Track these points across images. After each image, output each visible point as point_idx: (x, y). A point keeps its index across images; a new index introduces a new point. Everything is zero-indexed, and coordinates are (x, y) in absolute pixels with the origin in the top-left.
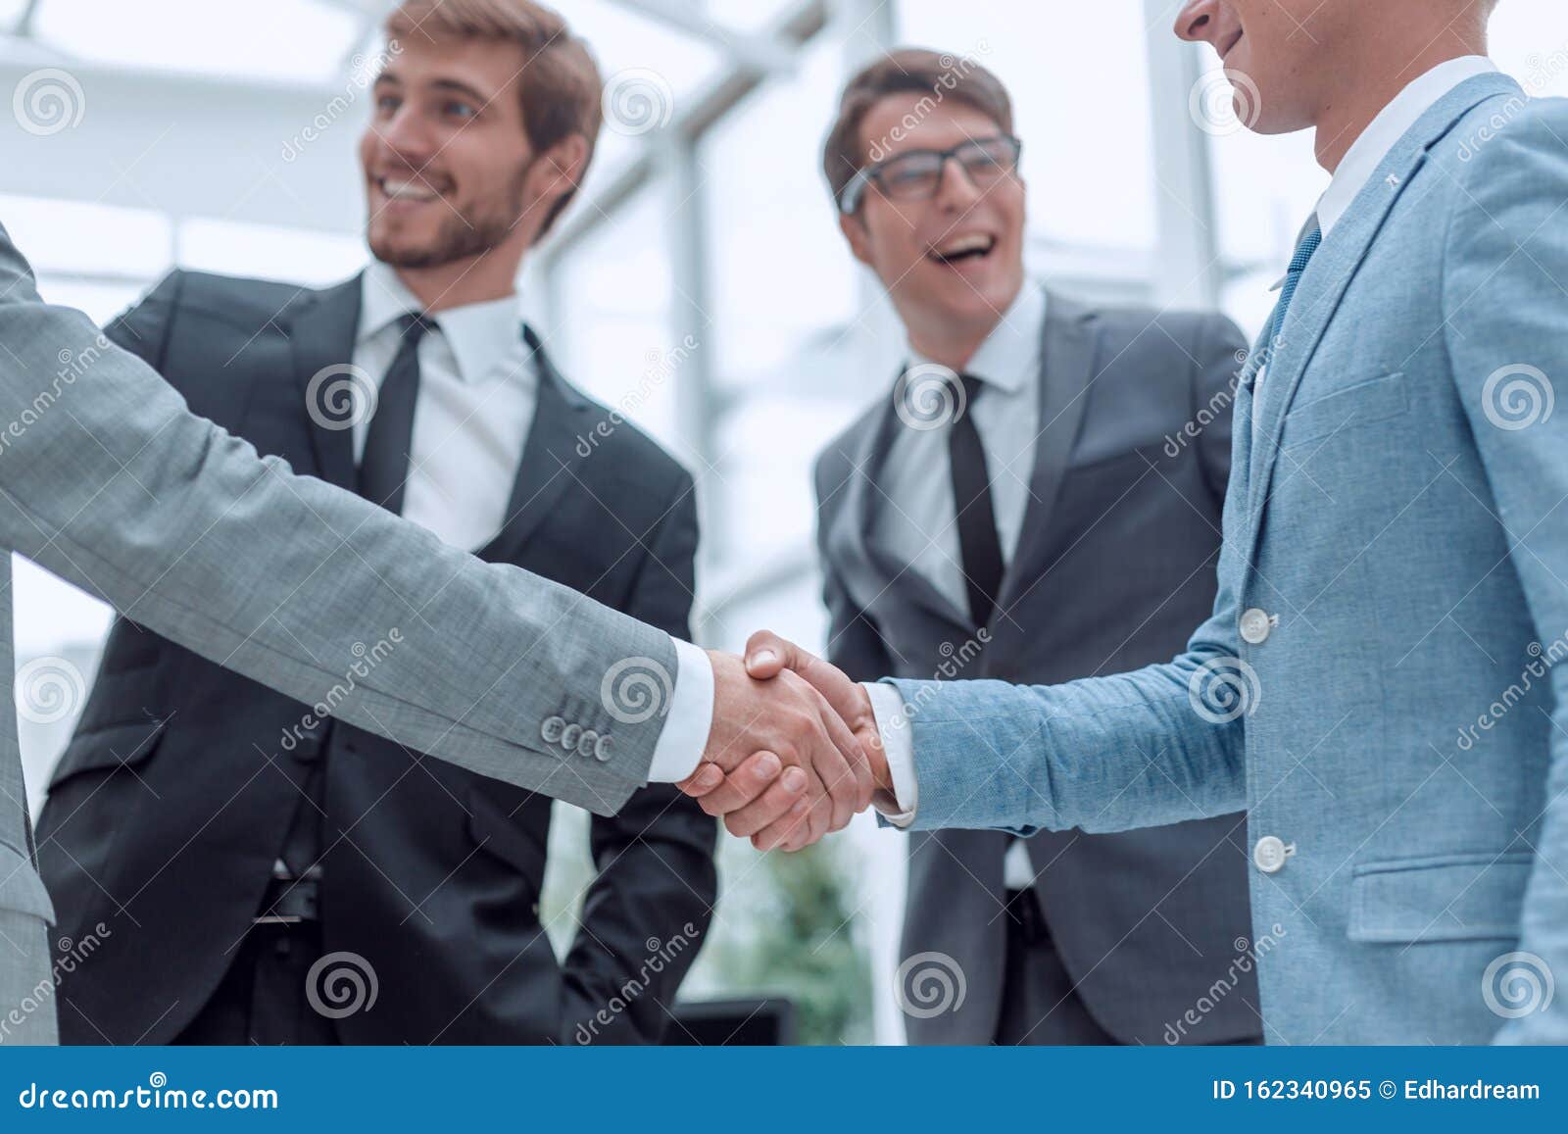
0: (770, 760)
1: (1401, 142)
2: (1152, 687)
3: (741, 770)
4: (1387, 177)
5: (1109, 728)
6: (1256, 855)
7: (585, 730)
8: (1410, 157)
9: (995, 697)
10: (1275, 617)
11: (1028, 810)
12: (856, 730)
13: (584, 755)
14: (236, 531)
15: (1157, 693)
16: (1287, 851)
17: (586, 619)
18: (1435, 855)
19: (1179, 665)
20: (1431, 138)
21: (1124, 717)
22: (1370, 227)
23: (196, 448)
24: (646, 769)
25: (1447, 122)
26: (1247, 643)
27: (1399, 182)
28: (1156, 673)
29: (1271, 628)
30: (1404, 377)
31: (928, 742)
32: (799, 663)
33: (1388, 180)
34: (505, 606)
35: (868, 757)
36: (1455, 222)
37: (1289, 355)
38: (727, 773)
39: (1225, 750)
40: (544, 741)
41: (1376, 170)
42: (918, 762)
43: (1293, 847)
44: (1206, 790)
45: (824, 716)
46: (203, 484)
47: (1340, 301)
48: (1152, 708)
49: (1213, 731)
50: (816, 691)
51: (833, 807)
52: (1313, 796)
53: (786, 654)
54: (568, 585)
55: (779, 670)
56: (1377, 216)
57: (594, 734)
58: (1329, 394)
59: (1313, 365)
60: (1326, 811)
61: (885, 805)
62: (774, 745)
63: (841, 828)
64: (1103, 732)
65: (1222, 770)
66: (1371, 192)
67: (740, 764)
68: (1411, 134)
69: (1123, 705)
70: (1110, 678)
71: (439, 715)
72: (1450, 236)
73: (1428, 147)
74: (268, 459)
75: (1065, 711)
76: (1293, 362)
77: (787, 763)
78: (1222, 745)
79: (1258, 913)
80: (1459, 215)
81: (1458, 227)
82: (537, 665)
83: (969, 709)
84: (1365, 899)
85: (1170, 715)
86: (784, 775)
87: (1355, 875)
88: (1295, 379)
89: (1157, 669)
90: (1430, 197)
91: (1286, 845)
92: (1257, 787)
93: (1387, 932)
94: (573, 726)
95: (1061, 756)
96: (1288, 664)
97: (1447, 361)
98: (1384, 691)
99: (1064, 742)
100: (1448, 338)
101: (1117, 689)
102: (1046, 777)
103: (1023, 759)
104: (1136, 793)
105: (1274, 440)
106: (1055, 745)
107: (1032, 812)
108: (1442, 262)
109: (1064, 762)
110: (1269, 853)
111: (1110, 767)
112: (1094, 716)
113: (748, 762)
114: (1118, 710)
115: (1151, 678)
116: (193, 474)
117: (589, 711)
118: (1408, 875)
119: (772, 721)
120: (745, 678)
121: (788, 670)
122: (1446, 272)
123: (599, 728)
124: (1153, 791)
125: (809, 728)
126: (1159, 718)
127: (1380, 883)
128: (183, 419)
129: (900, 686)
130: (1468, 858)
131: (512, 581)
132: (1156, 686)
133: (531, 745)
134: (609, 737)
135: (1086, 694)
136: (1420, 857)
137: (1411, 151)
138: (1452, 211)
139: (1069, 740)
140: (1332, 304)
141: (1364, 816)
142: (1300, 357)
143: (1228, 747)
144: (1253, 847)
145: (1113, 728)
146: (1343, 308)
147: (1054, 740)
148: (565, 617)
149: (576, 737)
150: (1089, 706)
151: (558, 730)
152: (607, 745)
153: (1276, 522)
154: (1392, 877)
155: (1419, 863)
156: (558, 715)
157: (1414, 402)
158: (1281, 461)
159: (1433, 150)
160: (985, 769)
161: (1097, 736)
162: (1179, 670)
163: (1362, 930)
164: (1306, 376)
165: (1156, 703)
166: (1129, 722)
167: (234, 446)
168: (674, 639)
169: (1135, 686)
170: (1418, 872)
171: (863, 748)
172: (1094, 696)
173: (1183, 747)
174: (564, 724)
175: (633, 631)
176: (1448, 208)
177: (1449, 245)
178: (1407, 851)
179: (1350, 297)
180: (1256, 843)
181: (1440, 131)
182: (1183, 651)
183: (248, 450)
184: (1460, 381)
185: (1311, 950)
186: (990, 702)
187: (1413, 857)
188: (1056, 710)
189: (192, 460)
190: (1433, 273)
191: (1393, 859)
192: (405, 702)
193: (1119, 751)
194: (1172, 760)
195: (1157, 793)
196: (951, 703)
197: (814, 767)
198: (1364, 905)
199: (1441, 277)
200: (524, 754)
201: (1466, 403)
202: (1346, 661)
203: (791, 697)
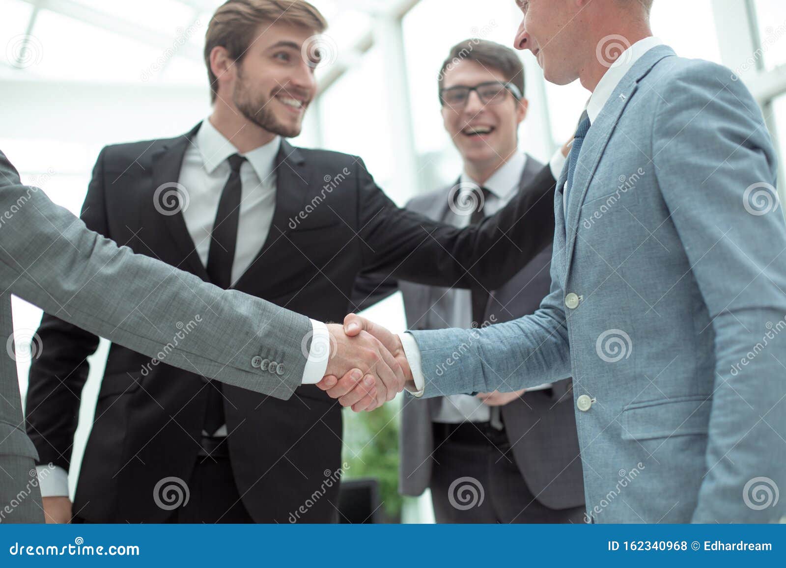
0: (357, 371)
1: (624, 78)
2: (526, 326)
3: (345, 378)
4: (619, 95)
5: (508, 347)
6: (578, 404)
7: (271, 362)
8: (630, 86)
9: (457, 336)
10: (582, 297)
11: (474, 386)
12: (395, 356)
13: (271, 372)
14: (108, 279)
15: (529, 329)
16: (592, 401)
17: (269, 312)
18: (658, 400)
19: (537, 315)
20: (639, 77)
21: (515, 342)
22: (614, 119)
23: (90, 244)
24: (301, 378)
25: (646, 70)
26: (568, 308)
27: (626, 98)
28: (528, 320)
29: (579, 301)
30: (636, 188)
31: (428, 359)
32: (368, 327)
33: (620, 96)
34: (231, 308)
35: (401, 367)
36: (656, 119)
37: (581, 178)
38: (338, 380)
39: (560, 353)
40: (253, 367)
41: (614, 91)
42: (424, 368)
43: (595, 399)
44: (553, 371)
45: (380, 350)
46: (93, 260)
47: (603, 153)
48: (526, 336)
49: (555, 345)
50: (378, 340)
51: (387, 391)
52: (603, 376)
53: (363, 324)
54: (261, 297)
55: (360, 331)
56: (617, 113)
57: (275, 363)
58: (601, 197)
59: (593, 183)
60: (609, 383)
61: (411, 388)
62: (359, 365)
63: (391, 400)
64: (506, 349)
65: (559, 362)
66: (612, 102)
67: (344, 374)
68: (628, 75)
69: (515, 336)
70: (508, 323)
71: (205, 358)
72: (655, 126)
73: (638, 81)
74: (122, 247)
75: (488, 340)
76: (584, 182)
77: (365, 373)
78: (559, 350)
79: (580, 429)
80: (659, 115)
81: (658, 120)
82: (247, 333)
83: (445, 342)
84: (628, 421)
85: (535, 339)
86: (364, 378)
87: (623, 411)
88: (585, 190)
89: (528, 318)
90: (643, 106)
91: (591, 399)
92: (577, 373)
93: (639, 435)
94: (265, 360)
95: (487, 361)
96: (588, 318)
97: (656, 181)
98: (634, 329)
99: (489, 355)
100: (657, 172)
101: (511, 328)
102: (482, 371)
103: (471, 364)
104: (522, 376)
105: (577, 217)
106: (485, 356)
107: (476, 387)
108: (652, 136)
109: (489, 364)
110: (584, 402)
111: (509, 364)
112: (502, 342)
113: (348, 373)
114: (512, 339)
115: (525, 322)
116: (88, 256)
117: (272, 353)
118: (647, 409)
119: (358, 355)
120: (344, 336)
121: (363, 331)
122: (654, 141)
123: (278, 360)
124: (529, 374)
125: (374, 357)
126: (530, 341)
127: (634, 413)
128: (84, 232)
129: (414, 334)
130: (672, 400)
131: (235, 297)
132: (528, 326)
133: (247, 369)
134: (283, 364)
135: (497, 332)
136: (652, 401)
137: (629, 84)
138: (655, 113)
139: (491, 354)
140: (599, 155)
141: (627, 384)
142: (587, 179)
143: (562, 352)
144: (576, 400)
145: (510, 347)
146: (605, 156)
147: (484, 354)
148: (260, 312)
149: (267, 365)
150: (499, 337)
151: (259, 362)
152: (282, 368)
153: (580, 254)
154: (639, 410)
155: (651, 403)
156: (259, 355)
157: (640, 200)
158: (581, 227)
159: (640, 83)
160: (454, 369)
161: (503, 351)
162: (538, 318)
163: (628, 434)
164: (590, 188)
165: (529, 334)
166: (517, 344)
167: (106, 243)
168: (310, 319)
169: (519, 327)
170: (652, 408)
171: (399, 363)
172: (501, 332)
173: (542, 354)
174: (262, 359)
175: (292, 317)
176: (653, 112)
177: (654, 129)
178: (645, 398)
179: (609, 151)
180: (578, 398)
181: (643, 74)
182: (538, 308)
183: (113, 244)
184: (664, 191)
185: (606, 445)
186: (454, 338)
187: (649, 401)
188: (484, 340)
189: (88, 249)
190: (647, 142)
191: (640, 402)
192: (189, 353)
193: (513, 357)
194: (537, 359)
195: (531, 374)
196: (437, 340)
197: (377, 374)
198: (628, 424)
199: (651, 143)
200: (244, 373)
201: (667, 200)
202: (615, 316)
203: (365, 343)
